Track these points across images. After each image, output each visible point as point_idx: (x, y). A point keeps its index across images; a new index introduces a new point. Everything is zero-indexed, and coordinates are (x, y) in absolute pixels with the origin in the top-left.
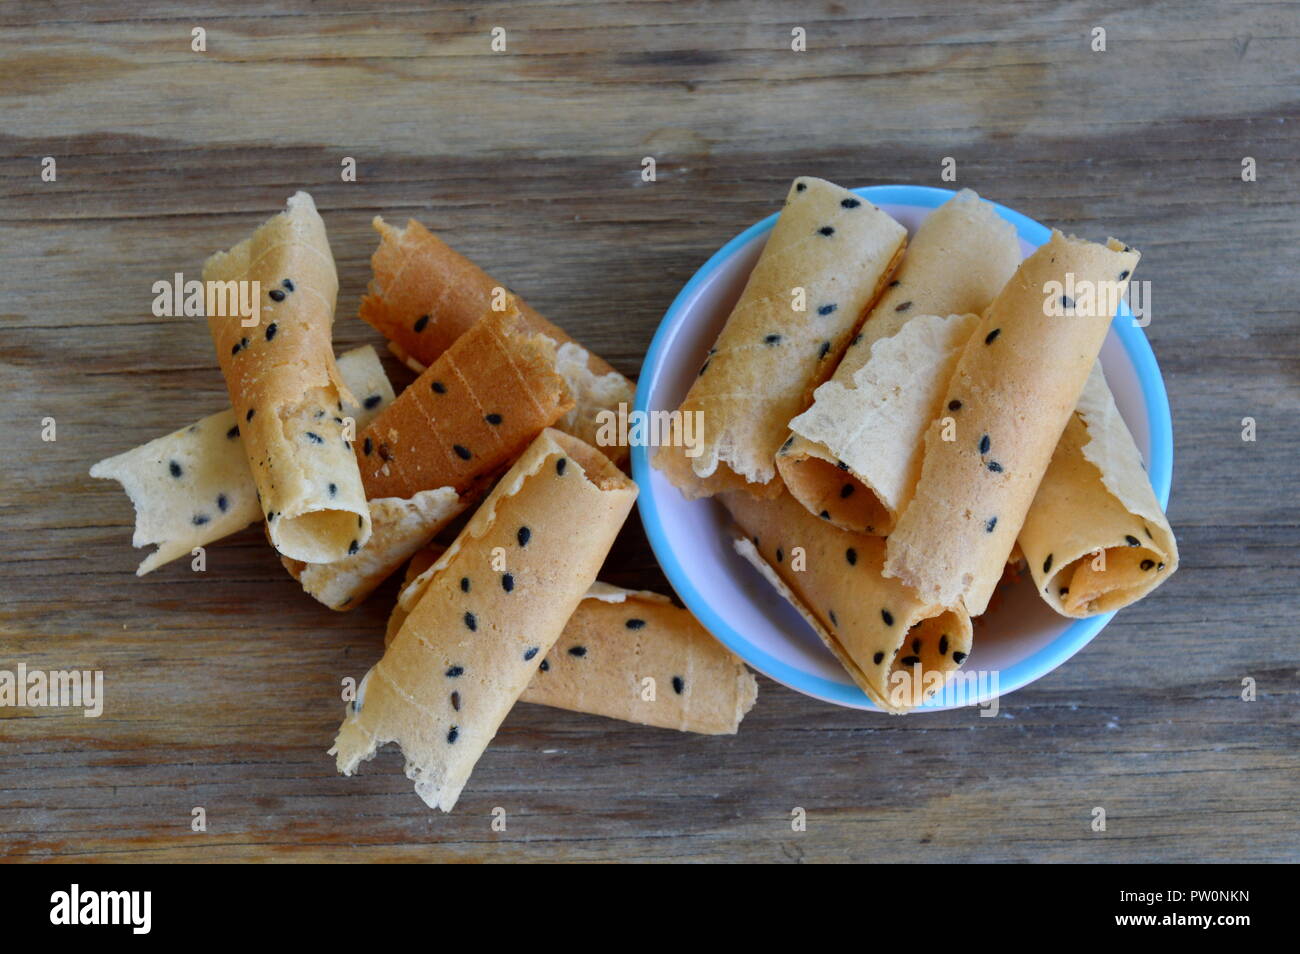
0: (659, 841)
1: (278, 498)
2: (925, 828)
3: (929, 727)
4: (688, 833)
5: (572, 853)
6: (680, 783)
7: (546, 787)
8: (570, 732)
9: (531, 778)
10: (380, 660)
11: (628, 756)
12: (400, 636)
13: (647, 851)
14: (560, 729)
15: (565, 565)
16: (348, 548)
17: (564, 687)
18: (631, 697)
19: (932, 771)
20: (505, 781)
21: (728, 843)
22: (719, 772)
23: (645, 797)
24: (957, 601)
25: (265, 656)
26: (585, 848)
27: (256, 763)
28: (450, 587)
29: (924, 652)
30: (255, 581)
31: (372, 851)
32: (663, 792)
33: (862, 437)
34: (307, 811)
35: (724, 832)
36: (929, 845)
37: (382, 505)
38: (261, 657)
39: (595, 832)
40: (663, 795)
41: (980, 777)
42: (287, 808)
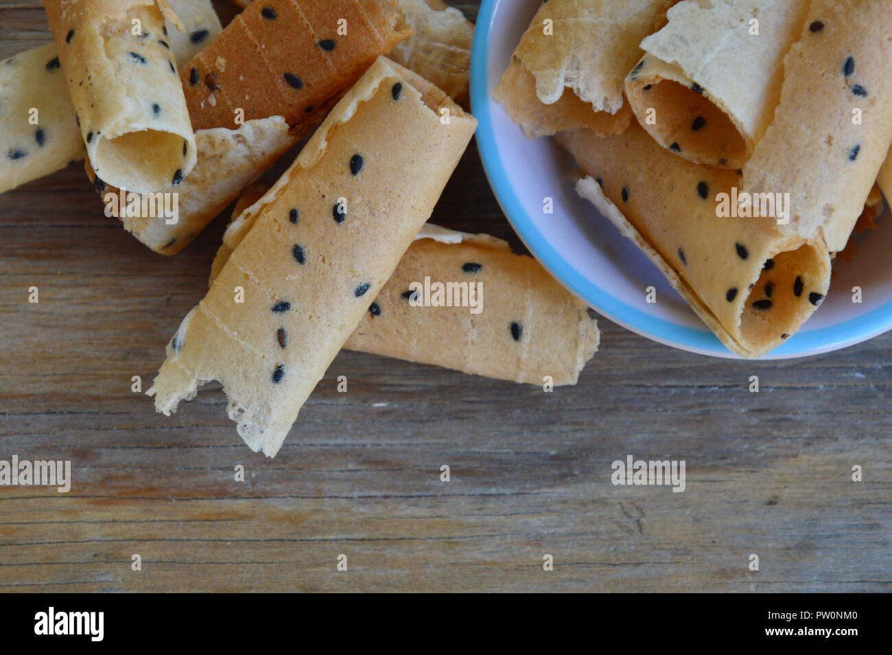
0: (493, 499)
1: (98, 117)
2: (772, 489)
3: (776, 385)
4: (525, 491)
5: (402, 510)
6: (514, 439)
7: (376, 442)
8: (402, 385)
9: (359, 432)
10: (203, 297)
11: (462, 411)
12: (225, 272)
13: (480, 509)
14: (390, 382)
15: (399, 196)
16: (171, 178)
17: (396, 333)
18: (466, 344)
19: (779, 430)
20: (333, 435)
21: (565, 502)
22: (556, 428)
23: (479, 453)
24: (817, 233)
25: (84, 304)
26: (415, 505)
27: (72, 413)
28: (278, 219)
29: (776, 297)
30: (73, 226)
31: (192, 506)
32: (497, 448)
33: (717, 58)
34: (124, 463)
35: (561, 490)
36: (776, 507)
37: (208, 136)
38: (78, 304)
39: (427, 489)
40: (498, 451)
41: (830, 438)
42: (104, 460)
